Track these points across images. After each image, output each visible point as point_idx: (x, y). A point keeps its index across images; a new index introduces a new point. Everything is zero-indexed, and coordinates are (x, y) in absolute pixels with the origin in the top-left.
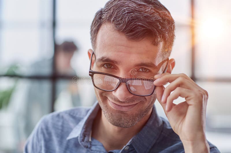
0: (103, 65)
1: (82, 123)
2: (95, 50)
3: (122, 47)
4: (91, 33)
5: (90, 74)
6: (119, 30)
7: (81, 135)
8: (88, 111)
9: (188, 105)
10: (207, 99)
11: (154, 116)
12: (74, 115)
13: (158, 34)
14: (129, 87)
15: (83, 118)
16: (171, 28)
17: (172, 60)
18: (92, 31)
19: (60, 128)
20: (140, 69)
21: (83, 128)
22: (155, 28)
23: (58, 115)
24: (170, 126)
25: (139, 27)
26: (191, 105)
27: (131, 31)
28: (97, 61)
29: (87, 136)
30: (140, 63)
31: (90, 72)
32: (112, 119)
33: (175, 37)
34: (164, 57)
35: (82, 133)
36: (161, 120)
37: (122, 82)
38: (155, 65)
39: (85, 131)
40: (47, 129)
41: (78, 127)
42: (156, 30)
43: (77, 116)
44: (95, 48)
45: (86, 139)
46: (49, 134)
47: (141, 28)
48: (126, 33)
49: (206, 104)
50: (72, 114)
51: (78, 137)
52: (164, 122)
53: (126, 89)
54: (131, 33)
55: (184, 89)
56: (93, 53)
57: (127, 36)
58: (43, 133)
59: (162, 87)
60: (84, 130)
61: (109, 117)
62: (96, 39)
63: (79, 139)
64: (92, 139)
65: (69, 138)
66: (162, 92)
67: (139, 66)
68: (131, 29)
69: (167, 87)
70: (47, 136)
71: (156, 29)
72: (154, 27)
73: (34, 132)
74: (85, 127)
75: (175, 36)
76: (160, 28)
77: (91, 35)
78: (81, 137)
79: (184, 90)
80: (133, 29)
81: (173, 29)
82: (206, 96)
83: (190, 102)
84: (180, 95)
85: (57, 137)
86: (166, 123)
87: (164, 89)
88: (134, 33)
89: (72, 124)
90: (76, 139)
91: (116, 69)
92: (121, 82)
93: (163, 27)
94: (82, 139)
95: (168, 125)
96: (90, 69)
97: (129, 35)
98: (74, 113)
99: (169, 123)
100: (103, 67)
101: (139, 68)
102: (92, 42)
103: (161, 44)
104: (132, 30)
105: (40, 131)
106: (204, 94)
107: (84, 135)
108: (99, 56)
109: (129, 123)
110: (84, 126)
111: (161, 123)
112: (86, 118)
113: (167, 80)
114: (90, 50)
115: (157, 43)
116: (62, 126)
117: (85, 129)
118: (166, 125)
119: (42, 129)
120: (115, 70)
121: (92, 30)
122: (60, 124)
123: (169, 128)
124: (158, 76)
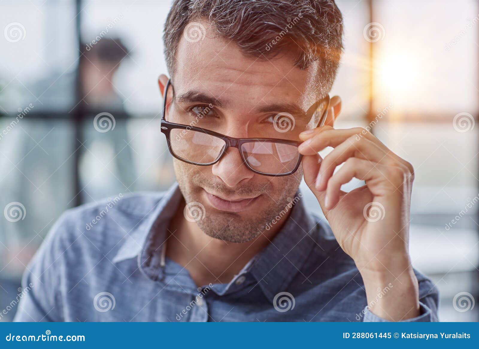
0: (190, 109)
1: (146, 228)
2: (173, 76)
3: (231, 71)
4: (165, 41)
5: (164, 128)
6: (226, 36)
7: (144, 254)
8: (158, 201)
9: (372, 197)
10: (412, 180)
11: (299, 214)
12: (129, 210)
13: (308, 46)
14: (246, 157)
15: (147, 217)
16: (336, 31)
17: (335, 98)
18: (167, 37)
19: (99, 238)
20: (268, 117)
21: (148, 239)
22: (303, 32)
23: (96, 211)
24: (332, 235)
25: (270, 30)
26: (378, 196)
27: (251, 38)
28: (178, 99)
29: (155, 254)
30: (270, 105)
31: (163, 125)
32: (208, 228)
33: (342, 49)
34: (320, 93)
35: (146, 248)
36: (312, 220)
37: (232, 146)
38: (301, 110)
39: (152, 245)
40: (72, 239)
41: (136, 234)
42: (303, 36)
43: (136, 212)
44: (174, 72)
45: (154, 261)
46: (77, 250)
47: (272, 33)
48: (240, 44)
49: (409, 191)
50: (124, 207)
51: (136, 257)
52: (319, 227)
53: (240, 161)
54: (252, 41)
55: (364, 162)
56: (170, 83)
57: (243, 48)
58: (63, 248)
59: (316, 157)
60: (149, 243)
61: (203, 224)
62: (176, 53)
63: (139, 260)
64: (166, 261)
65: (118, 258)
66: (317, 167)
67: (267, 111)
68: (253, 34)
69: (327, 156)
70: (71, 255)
71: (305, 34)
72: (300, 30)
73: (46, 245)
74: (151, 237)
75: (342, 47)
76: (313, 33)
77: (166, 44)
78: (143, 258)
79: (363, 165)
80: (254, 33)
81: (339, 34)
82: (410, 175)
83: (375, 190)
84: (355, 175)
85: (94, 256)
86: (325, 227)
87: (320, 160)
88: (257, 42)
89: (123, 230)
90: (134, 260)
91: (219, 118)
92: (230, 145)
93: (320, 30)
94: (146, 260)
95: (327, 231)
96: (164, 118)
97: (247, 47)
98: (128, 207)
99: (329, 228)
100: (190, 114)
101: (266, 116)
102: (166, 59)
103: (315, 66)
104: (253, 36)
105: (57, 245)
106: (406, 172)
107: (150, 252)
108: (181, 90)
109: (244, 237)
110: (149, 234)
111: (313, 228)
112: (153, 218)
113: (327, 143)
114: (164, 76)
115: (306, 64)
116: (105, 234)
117: (151, 239)
118: (324, 232)
119: (62, 241)
120: (217, 119)
121: (166, 35)
122: (99, 229)
123: (329, 238)
124: (308, 134)
